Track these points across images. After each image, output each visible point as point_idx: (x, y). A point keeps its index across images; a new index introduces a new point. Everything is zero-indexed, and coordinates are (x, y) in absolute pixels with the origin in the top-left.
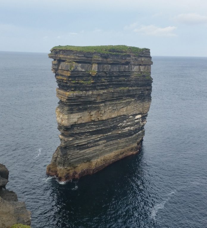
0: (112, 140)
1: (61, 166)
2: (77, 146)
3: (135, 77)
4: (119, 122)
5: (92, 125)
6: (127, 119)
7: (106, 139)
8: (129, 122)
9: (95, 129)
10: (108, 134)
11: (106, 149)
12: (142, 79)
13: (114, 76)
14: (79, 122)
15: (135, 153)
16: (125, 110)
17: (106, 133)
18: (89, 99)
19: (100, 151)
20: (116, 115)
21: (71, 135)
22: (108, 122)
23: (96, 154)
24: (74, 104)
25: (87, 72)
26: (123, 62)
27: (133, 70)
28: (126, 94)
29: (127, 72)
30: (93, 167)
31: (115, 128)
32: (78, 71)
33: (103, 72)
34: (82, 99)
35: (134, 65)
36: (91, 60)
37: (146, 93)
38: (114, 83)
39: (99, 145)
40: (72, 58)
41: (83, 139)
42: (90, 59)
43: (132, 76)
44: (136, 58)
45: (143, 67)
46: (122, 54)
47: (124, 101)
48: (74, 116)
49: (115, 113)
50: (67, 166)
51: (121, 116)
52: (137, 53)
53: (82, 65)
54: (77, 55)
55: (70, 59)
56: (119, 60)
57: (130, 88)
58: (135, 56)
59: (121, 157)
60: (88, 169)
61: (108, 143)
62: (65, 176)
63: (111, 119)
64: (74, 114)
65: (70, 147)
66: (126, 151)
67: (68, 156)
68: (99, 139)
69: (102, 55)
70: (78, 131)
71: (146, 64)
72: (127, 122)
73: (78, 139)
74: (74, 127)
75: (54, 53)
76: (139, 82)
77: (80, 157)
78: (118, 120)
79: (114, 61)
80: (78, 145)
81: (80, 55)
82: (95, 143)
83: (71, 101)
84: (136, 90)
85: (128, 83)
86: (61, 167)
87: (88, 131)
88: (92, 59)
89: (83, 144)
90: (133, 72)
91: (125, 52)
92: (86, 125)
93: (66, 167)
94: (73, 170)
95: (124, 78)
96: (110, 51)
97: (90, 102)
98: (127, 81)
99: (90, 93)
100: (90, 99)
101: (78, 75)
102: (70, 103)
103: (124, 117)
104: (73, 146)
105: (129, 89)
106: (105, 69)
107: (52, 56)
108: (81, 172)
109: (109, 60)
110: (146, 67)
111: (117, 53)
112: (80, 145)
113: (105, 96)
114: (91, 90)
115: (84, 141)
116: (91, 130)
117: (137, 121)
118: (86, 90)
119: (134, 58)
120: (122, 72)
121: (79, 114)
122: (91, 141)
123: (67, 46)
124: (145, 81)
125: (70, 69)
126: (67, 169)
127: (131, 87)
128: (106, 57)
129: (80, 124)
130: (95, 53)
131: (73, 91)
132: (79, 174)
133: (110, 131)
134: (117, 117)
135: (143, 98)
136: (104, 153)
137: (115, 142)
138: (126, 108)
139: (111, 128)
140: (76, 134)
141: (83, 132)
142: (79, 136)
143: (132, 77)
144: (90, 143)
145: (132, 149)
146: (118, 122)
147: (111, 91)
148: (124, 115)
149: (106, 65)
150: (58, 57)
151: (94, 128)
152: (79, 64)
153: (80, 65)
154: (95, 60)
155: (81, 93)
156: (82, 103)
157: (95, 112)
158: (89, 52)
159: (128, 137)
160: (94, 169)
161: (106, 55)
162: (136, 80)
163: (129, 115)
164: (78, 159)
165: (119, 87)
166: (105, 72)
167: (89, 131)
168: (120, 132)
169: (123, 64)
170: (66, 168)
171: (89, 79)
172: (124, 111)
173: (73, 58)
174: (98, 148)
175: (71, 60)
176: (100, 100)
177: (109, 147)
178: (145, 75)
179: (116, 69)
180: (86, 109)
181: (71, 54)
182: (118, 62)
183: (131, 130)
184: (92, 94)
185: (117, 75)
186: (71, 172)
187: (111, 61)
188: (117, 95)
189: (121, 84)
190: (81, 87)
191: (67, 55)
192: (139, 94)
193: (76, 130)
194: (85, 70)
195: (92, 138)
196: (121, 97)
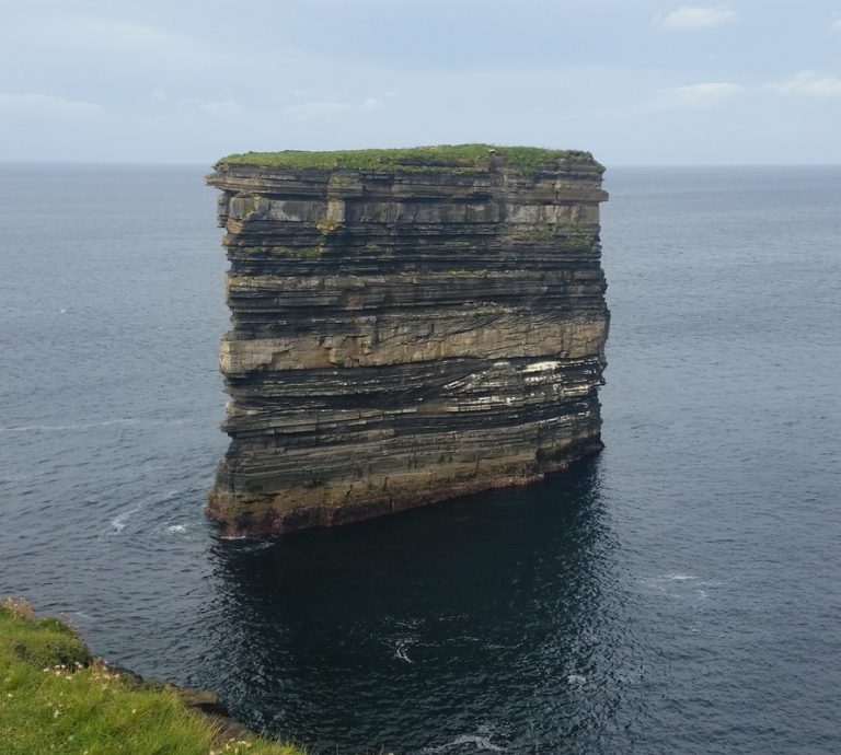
0: (422, 431)
1: (225, 489)
2: (276, 433)
3: (516, 239)
4: (448, 377)
5: (334, 377)
6: (486, 369)
7: (394, 426)
8: (495, 378)
9: (345, 392)
10: (405, 411)
11: (397, 456)
12: (548, 247)
13: (425, 237)
14: (281, 366)
15: (523, 481)
16: (468, 341)
17: (396, 405)
18: (311, 299)
19: (370, 458)
20: (433, 354)
21: (252, 401)
22: (402, 372)
23: (346, 464)
24: (255, 311)
25: (306, 225)
26: (461, 193)
27: (513, 219)
28: (476, 293)
29: (479, 223)
30: (335, 504)
31: (431, 393)
32: (274, 221)
33: (377, 224)
34: (285, 300)
35: (520, 203)
36: (325, 191)
37: (576, 292)
38: (424, 256)
39: (365, 440)
40: (255, 186)
41: (302, 418)
42: (322, 186)
43: (508, 237)
44: (522, 180)
45: (559, 210)
46: (455, 171)
47: (464, 314)
48: (258, 345)
49: (426, 347)
50: (243, 490)
51: (455, 358)
52: (529, 165)
53: (286, 205)
54: (271, 177)
55: (248, 188)
56: (439, 189)
57: (496, 275)
58: (518, 176)
59: (460, 487)
60: (319, 509)
61: (405, 439)
62: (236, 519)
63: (410, 367)
64: (256, 342)
65: (248, 434)
66: (485, 473)
68: (364, 422)
69: (364, 175)
70: (278, 393)
71: (574, 198)
72: (485, 379)
73: (281, 415)
74: (264, 378)
75: (218, 173)
76: (536, 255)
77: (285, 467)
78: (442, 371)
79: (416, 192)
80: (280, 431)
81: (280, 178)
82: (351, 433)
83: (243, 304)
84: (519, 279)
85: (486, 257)
86: (226, 493)
87: (318, 394)
88: (329, 187)
89: (297, 430)
90: (514, 224)
91: (466, 166)
92: (309, 377)
93: (238, 493)
94: (264, 505)
95: (467, 244)
96: (403, 162)
97: (320, 310)
98: (478, 252)
99: (314, 282)
100: (315, 299)
101: (271, 232)
102: (242, 308)
103: (471, 364)
104: (259, 433)
105: (488, 276)
106: (384, 214)
107: (214, 179)
108: (294, 513)
109: (395, 188)
110: (575, 210)
111: (433, 169)
112: (288, 434)
113: (377, 294)
114: (318, 274)
115: (302, 422)
116: (329, 394)
117: (537, 379)
118: (297, 275)
119: (515, 181)
120: (459, 223)
121: (278, 341)
122: (335, 426)
123: (251, 152)
124: (565, 252)
125: (244, 216)
126: (243, 499)
127: (502, 268)
128: (385, 180)
129: (284, 370)
130: (336, 170)
131: (248, 275)
132: (285, 518)
133: (411, 403)
134: (436, 360)
135: (558, 307)
136: (383, 468)
137: (435, 437)
138: (474, 333)
139: (416, 392)
140: (270, 399)
141: (297, 394)
142: (284, 406)
143: (503, 241)
144: (331, 430)
145: (511, 469)
146: (442, 376)
147: (408, 279)
148: (466, 357)
149: (383, 204)
151: (343, 387)
152: (278, 202)
153: (282, 203)
154: (335, 190)
155: (280, 282)
156: (286, 311)
157: (339, 339)
158: (315, 169)
159: (497, 430)
160: (340, 510)
161: (384, 175)
162: (523, 248)
163: (492, 357)
164: (277, 472)
165: (448, 270)
166: (385, 224)
167: (324, 396)
168: (456, 409)
169: (459, 201)
170: (240, 497)
171: (313, 243)
172: (464, 344)
173: (257, 184)
174: (359, 448)
175: (250, 192)
176: (357, 304)
177: (405, 450)
178: (565, 234)
179: (427, 215)
180: (306, 330)
181: (254, 175)
182: (439, 194)
183: (507, 407)
184: (322, 286)
185: (436, 233)
186: (259, 510)
187: (407, 192)
188: (437, 295)
189: (455, 261)
190: (280, 265)
191: (242, 178)
192: (537, 295)
193: (271, 389)
194: (302, 217)
195: (337, 418)
196: (458, 299)
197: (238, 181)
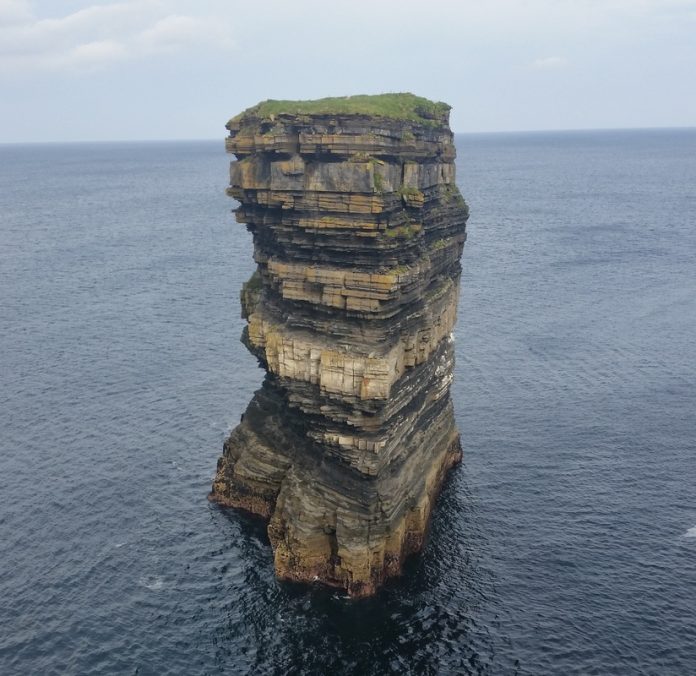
1: (357, 544)
2: (390, 463)
3: (445, 203)
5: (407, 384)
7: (419, 426)
9: (411, 398)
10: (423, 408)
21: (382, 430)
25: (397, 196)
29: (433, 187)
30: (423, 526)
36: (400, 150)
39: (415, 449)
40: (370, 146)
42: (397, 144)
43: (442, 201)
47: (445, 290)
48: (392, 359)
50: (378, 540)
54: (382, 132)
55: (363, 148)
57: (447, 244)
60: (408, 537)
67: (382, 504)
68: (412, 429)
70: (391, 413)
73: (392, 439)
75: (282, 130)
76: (453, 219)
78: (437, 357)
81: (385, 132)
82: (410, 444)
84: (452, 246)
86: (359, 548)
87: (402, 406)
88: (402, 145)
90: (440, 187)
92: (400, 388)
93: (371, 545)
98: (440, 219)
103: (443, 345)
104: (385, 467)
105: (444, 246)
107: (278, 140)
108: (401, 550)
110: (451, 167)
116: (406, 404)
124: (460, 215)
126: (374, 550)
131: (392, 267)
141: (396, 411)
143: (443, 206)
150: (307, 144)
151: (410, 393)
159: (444, 410)
161: (420, 129)
162: (450, 213)
168: (438, 396)
170: (372, 548)
173: (372, 143)
175: (368, 154)
179: (427, 178)
180: (400, 332)
181: (365, 130)
186: (382, 558)
191: (349, 134)
193: (388, 410)
196: (435, 276)
197: (347, 140)
